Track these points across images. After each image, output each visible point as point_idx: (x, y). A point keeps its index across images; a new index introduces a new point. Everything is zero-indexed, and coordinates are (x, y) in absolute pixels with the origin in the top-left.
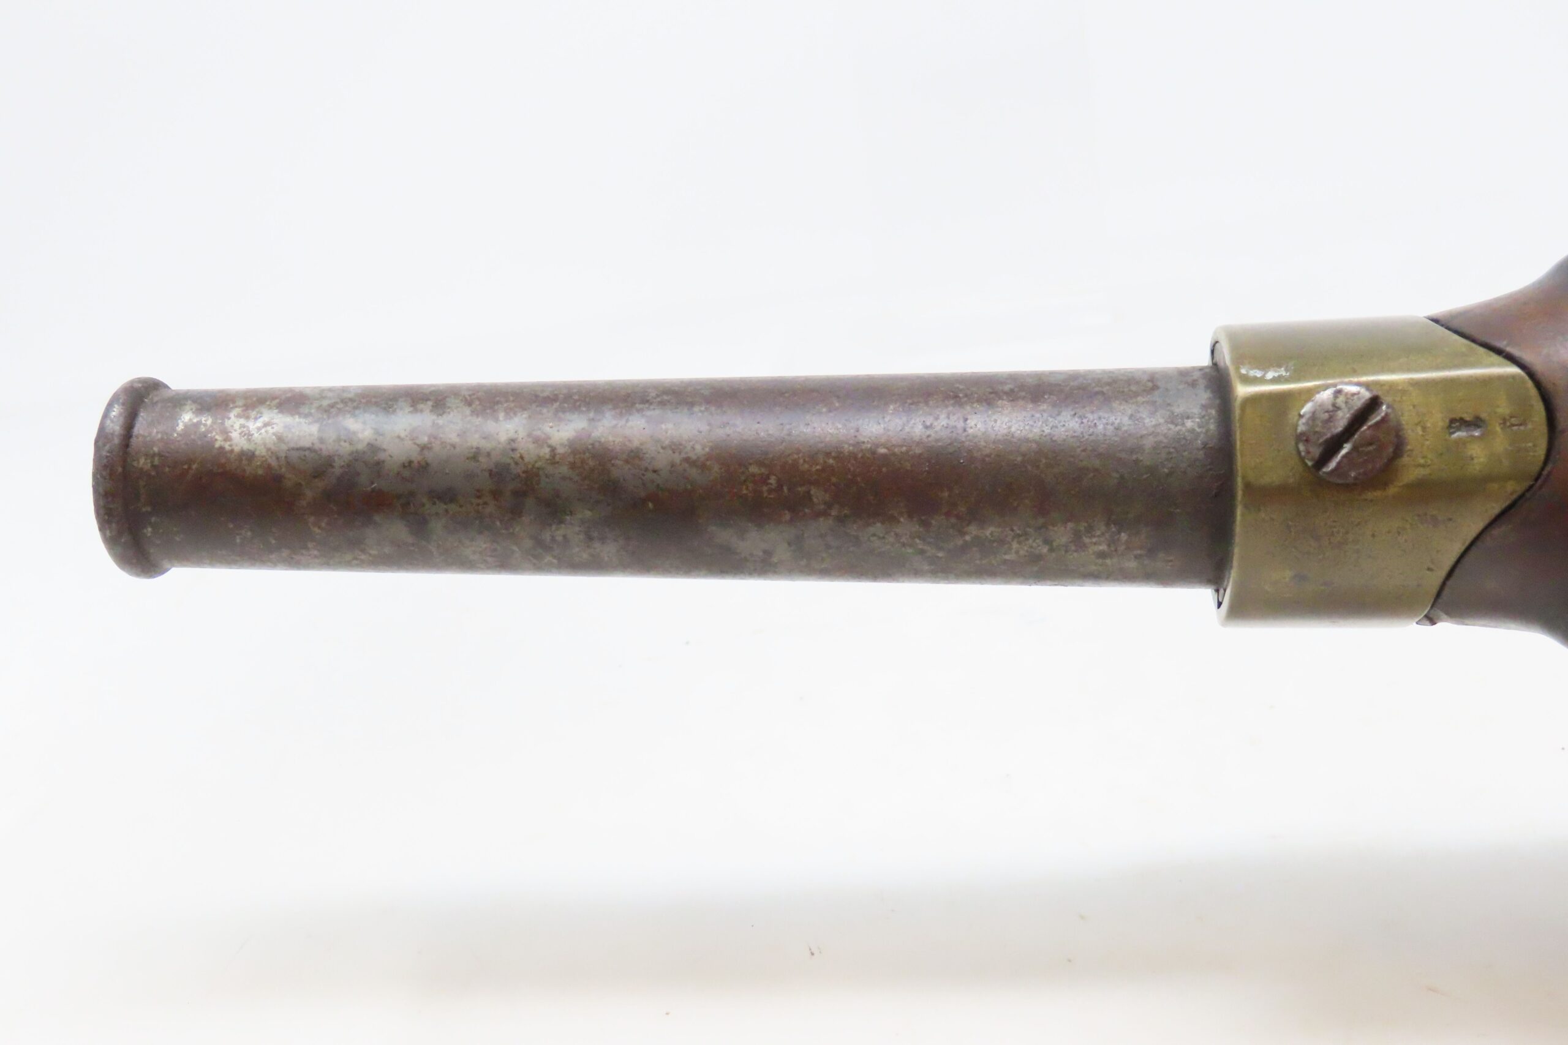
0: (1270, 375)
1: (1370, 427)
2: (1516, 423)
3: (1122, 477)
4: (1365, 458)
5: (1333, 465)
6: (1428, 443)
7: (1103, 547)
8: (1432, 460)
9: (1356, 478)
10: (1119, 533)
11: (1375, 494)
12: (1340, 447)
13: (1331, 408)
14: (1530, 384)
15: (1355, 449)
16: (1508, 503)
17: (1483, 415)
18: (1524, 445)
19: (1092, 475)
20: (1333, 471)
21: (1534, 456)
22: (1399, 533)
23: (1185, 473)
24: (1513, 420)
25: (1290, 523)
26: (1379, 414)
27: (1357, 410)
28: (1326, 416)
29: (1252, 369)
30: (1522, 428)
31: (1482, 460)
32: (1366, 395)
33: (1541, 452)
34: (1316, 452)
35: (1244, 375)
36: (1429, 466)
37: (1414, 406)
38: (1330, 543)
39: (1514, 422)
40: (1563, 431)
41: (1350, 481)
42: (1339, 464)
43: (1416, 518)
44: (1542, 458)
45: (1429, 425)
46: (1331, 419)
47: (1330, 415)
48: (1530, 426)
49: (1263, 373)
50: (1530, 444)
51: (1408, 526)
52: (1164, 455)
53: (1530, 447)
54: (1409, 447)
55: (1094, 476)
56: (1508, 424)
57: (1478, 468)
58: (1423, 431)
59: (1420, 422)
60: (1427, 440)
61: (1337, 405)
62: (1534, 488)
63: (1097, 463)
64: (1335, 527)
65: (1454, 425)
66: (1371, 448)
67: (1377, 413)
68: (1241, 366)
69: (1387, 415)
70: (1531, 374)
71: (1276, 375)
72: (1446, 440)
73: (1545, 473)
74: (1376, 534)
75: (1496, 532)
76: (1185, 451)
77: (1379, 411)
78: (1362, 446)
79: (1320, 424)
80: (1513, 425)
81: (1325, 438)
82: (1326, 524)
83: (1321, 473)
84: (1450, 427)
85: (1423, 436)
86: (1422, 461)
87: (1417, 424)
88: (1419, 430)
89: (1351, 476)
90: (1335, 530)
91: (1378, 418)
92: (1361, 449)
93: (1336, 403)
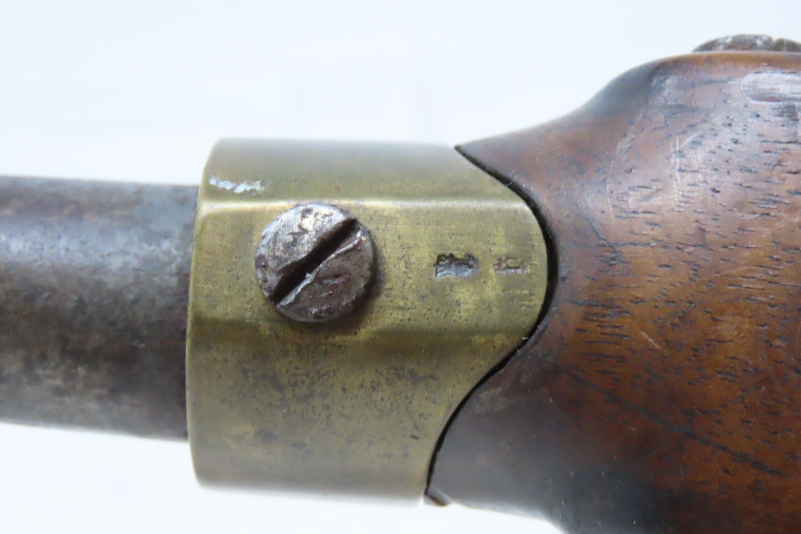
0: (241, 189)
1: (339, 255)
2: (513, 266)
3: (81, 300)
4: (331, 292)
5: (291, 297)
6: (411, 281)
7: (58, 382)
8: (412, 302)
9: (317, 316)
10: (76, 367)
11: (344, 338)
12: (303, 278)
13: (296, 230)
14: (533, 220)
15: (317, 279)
16: (497, 360)
17: (475, 254)
18: (518, 292)
19: (46, 294)
20: (291, 304)
21: (528, 306)
22: (374, 389)
23: (153, 301)
24: (510, 262)
25: (246, 366)
26: (351, 242)
27: (324, 234)
28: (290, 238)
29: (223, 179)
30: (519, 271)
31: (470, 306)
32: (339, 218)
33: (538, 302)
34: (273, 280)
35: (212, 186)
36: (409, 309)
37: (399, 237)
38: (295, 395)
39: (510, 265)
40: (564, 279)
41: (311, 319)
42: (298, 297)
43: (393, 371)
44: (538, 309)
45: (413, 260)
46: (294, 243)
47: (294, 238)
48: (528, 270)
49: (234, 185)
50: (526, 292)
51: (383, 381)
52: (130, 279)
53: (526, 295)
54: (388, 285)
55: (49, 297)
56: (504, 265)
57: (464, 315)
58: (406, 267)
59: (404, 256)
60: (410, 278)
61: (304, 227)
62: (528, 345)
63: (54, 281)
64: (299, 375)
65: (441, 263)
66: (337, 281)
67: (350, 239)
68: (213, 176)
69: (360, 242)
70: (536, 211)
71: (248, 188)
72: (431, 279)
73: (540, 327)
74: (346, 387)
75: (484, 395)
76: (155, 276)
77: (353, 238)
78: (326, 277)
79: (282, 248)
80: (508, 267)
81: (286, 264)
82: (287, 371)
83: (278, 306)
84: (437, 263)
85: (405, 273)
86: (402, 303)
87: (400, 259)
88: (402, 264)
89: (311, 313)
90: (299, 379)
91: (350, 246)
92: (325, 282)
93: (302, 224)
